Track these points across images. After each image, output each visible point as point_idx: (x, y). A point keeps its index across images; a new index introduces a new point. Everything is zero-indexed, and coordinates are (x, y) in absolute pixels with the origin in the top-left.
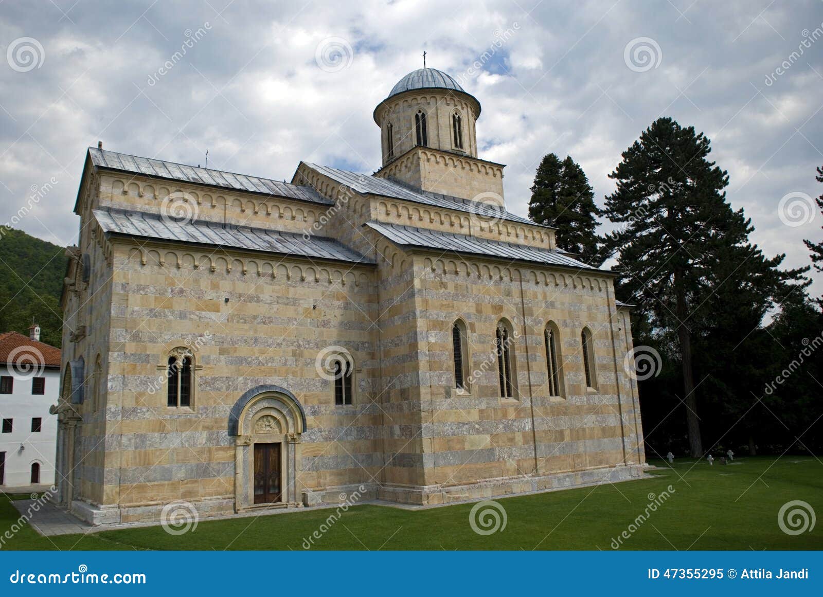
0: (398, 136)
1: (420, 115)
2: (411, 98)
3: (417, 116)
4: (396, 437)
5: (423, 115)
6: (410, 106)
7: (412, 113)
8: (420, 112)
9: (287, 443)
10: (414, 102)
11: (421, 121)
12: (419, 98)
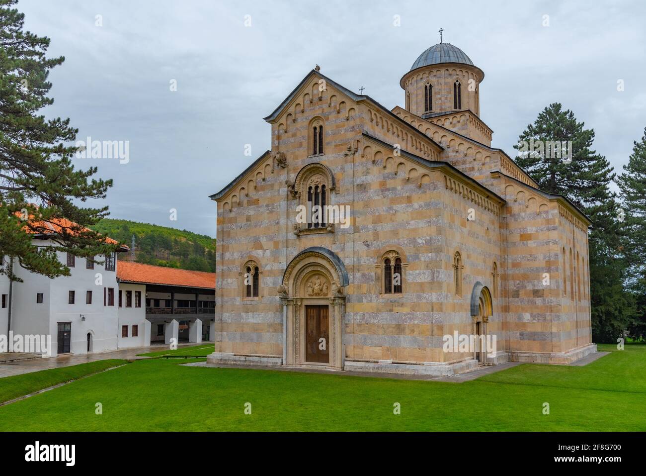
0: (439, 96)
1: (457, 84)
2: (452, 69)
3: (455, 84)
4: (525, 321)
5: (459, 84)
6: (450, 75)
7: (451, 81)
8: (457, 81)
9: (484, 321)
10: (454, 72)
11: (457, 89)
12: (458, 70)
